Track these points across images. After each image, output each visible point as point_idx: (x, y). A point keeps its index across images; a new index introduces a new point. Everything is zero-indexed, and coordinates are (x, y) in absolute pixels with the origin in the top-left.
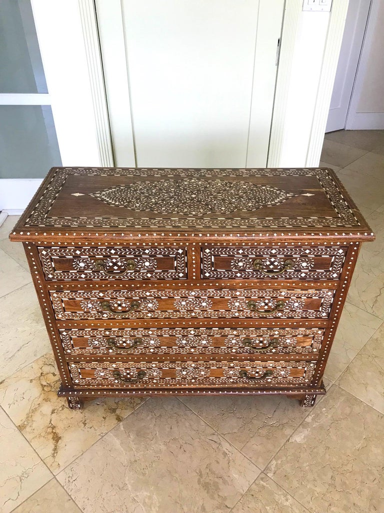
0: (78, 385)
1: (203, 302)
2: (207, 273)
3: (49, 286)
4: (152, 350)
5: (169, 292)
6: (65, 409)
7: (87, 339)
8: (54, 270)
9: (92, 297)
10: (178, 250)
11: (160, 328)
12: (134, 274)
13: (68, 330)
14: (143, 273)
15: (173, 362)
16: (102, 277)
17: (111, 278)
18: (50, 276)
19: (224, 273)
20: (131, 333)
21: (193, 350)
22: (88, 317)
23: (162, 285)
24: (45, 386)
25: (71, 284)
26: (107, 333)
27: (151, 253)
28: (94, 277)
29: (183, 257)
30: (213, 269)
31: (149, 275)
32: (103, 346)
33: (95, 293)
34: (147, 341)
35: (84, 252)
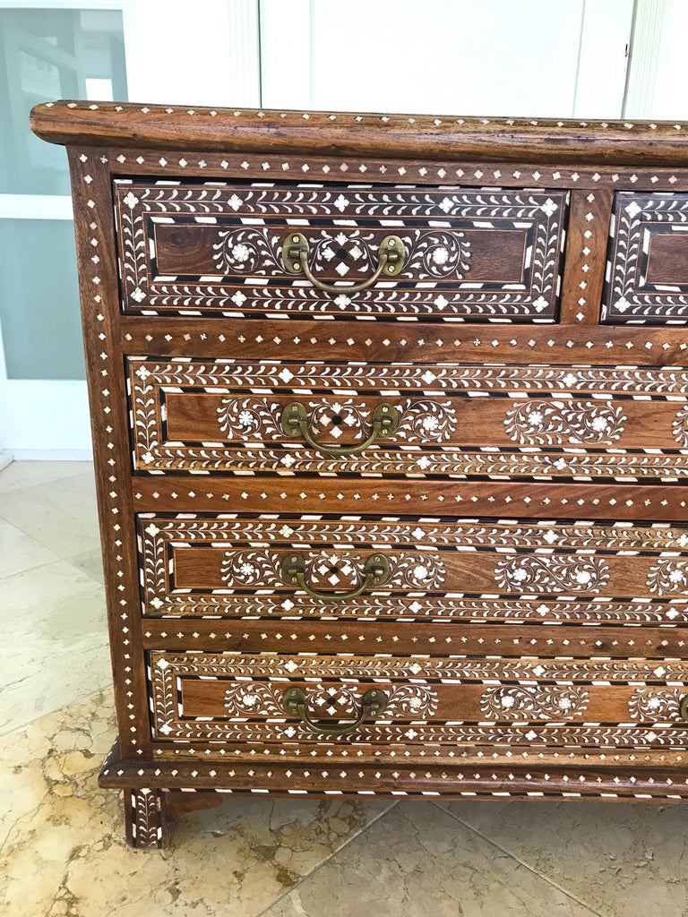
0: (167, 743)
1: (598, 415)
2: (623, 300)
3: (129, 337)
4: (415, 607)
5: (496, 373)
6: (114, 847)
7: (220, 555)
8: (154, 270)
9: (258, 384)
10: (541, 201)
11: (449, 519)
12: (395, 295)
13: (165, 516)
14: (425, 293)
15: (477, 656)
16: (295, 306)
17: (323, 308)
18: (138, 296)
19: (676, 298)
20: (358, 534)
21: (543, 610)
22: (235, 464)
23: (477, 342)
24: (57, 782)
25: (199, 328)
26: (286, 531)
27: (459, 213)
28: (272, 306)
29: (556, 231)
30: (642, 282)
31: (441, 302)
32: (267, 586)
33: (269, 368)
34: (404, 569)
35: (253, 202)
